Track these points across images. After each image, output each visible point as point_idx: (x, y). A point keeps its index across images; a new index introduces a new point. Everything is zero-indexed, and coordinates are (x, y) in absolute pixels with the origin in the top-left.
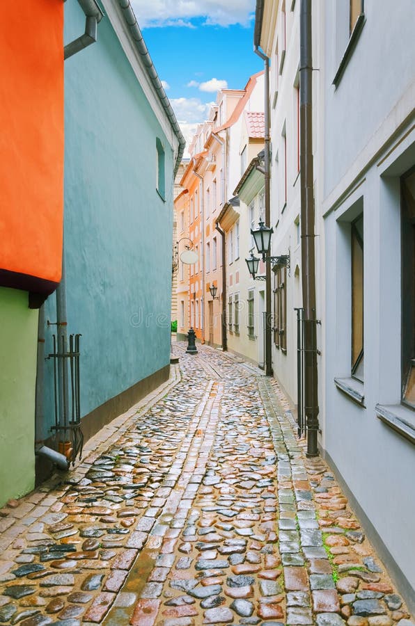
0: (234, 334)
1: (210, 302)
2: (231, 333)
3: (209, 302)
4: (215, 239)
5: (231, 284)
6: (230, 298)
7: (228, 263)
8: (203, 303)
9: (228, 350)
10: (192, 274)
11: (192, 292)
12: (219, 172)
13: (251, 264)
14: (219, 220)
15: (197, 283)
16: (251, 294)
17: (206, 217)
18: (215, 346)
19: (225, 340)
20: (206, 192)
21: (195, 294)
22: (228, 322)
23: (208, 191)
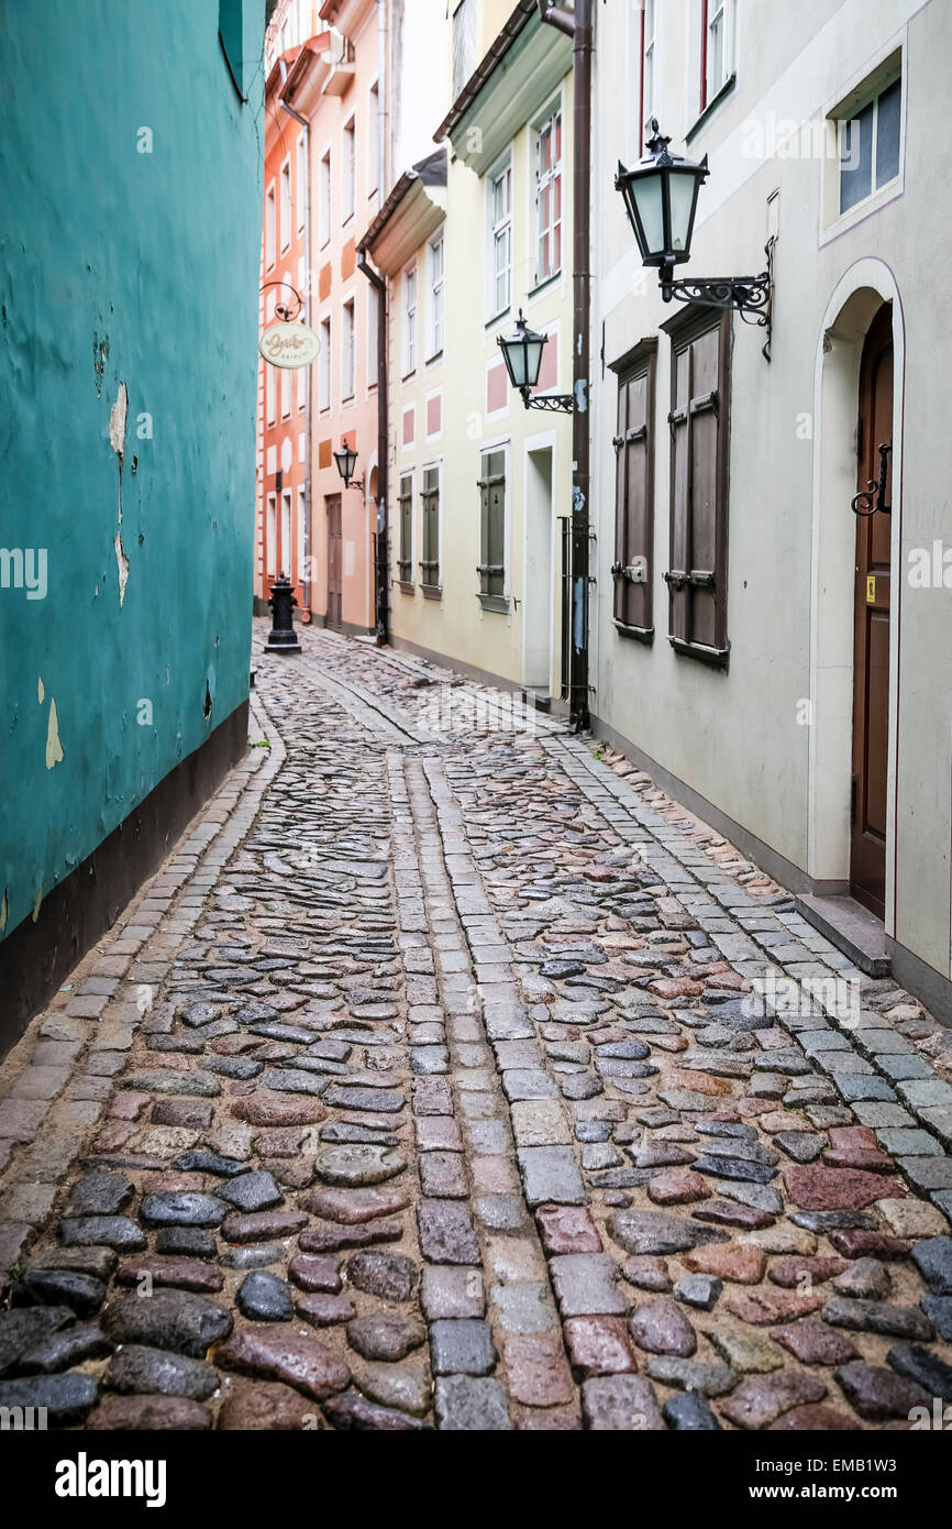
0: (419, 592)
1: (333, 500)
2: (407, 590)
3: (328, 498)
4: (350, 307)
5: (408, 438)
6: (406, 484)
7: (394, 376)
8: (309, 504)
9: (396, 642)
10: (270, 419)
11: (272, 470)
12: (369, 95)
13: (516, 355)
14: (370, 244)
15: (287, 443)
16: (493, 462)
17: (319, 241)
18: (351, 631)
19: (383, 612)
20: (318, 165)
21: (279, 475)
22: (395, 555)
23: (327, 161)
